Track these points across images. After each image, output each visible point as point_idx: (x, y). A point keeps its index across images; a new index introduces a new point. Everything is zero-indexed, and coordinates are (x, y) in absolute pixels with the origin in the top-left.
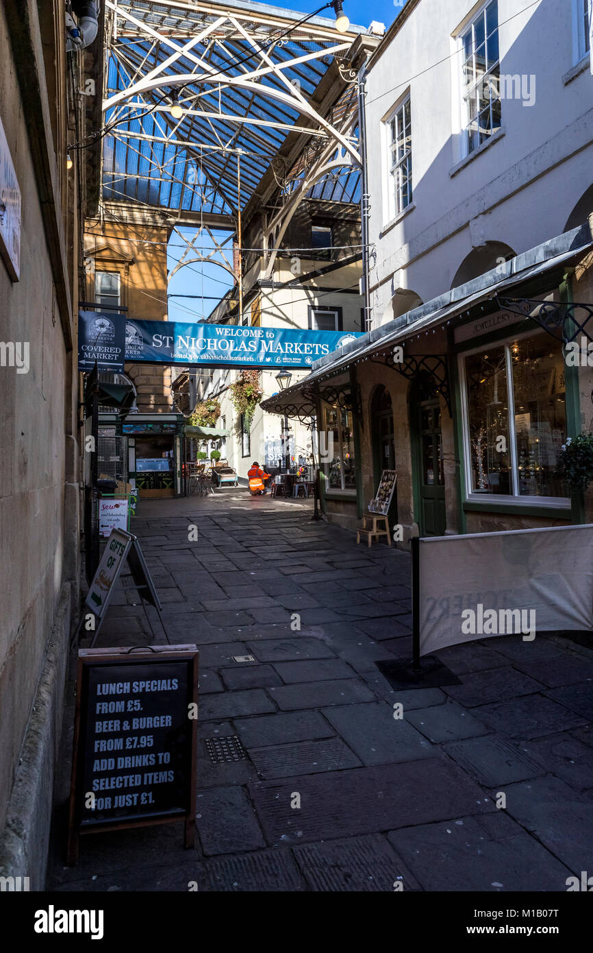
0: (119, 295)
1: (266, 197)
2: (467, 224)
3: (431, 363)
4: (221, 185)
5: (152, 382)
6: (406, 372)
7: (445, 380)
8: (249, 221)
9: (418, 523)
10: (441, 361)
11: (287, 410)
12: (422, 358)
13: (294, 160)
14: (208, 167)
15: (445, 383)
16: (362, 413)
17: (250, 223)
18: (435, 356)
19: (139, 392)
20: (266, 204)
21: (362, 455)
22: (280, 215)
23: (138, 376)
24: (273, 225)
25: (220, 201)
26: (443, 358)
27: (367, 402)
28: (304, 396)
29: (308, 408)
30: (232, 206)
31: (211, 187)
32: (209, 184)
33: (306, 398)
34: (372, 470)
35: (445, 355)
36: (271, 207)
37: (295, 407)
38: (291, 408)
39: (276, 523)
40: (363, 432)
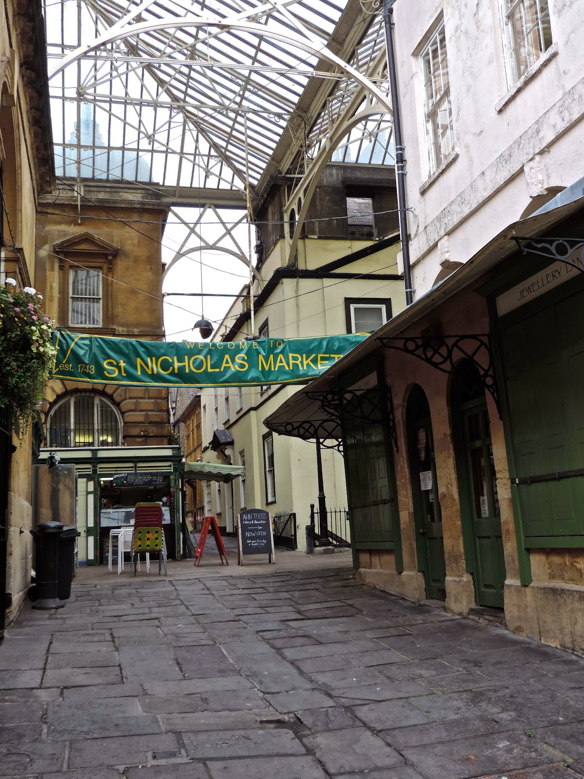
0: (101, 296)
1: (286, 165)
2: (521, 171)
3: (469, 346)
4: (228, 153)
5: (143, 407)
6: (433, 360)
7: (489, 368)
8: (265, 196)
9: (472, 574)
10: (482, 343)
11: (301, 429)
12: (455, 339)
13: (315, 116)
14: (211, 133)
15: (491, 372)
16: (394, 425)
17: (266, 199)
18: (474, 337)
19: (127, 420)
20: (287, 173)
21: (398, 483)
22: (302, 184)
23: (125, 399)
24: (294, 198)
25: (227, 173)
26: (485, 339)
27: (400, 410)
28: (325, 410)
29: (330, 425)
30: (243, 180)
31: (216, 157)
32: (213, 153)
33: (328, 413)
34: (411, 505)
35: (488, 335)
36: (292, 176)
37: (312, 425)
38: (306, 426)
39: (289, 585)
40: (397, 451)
